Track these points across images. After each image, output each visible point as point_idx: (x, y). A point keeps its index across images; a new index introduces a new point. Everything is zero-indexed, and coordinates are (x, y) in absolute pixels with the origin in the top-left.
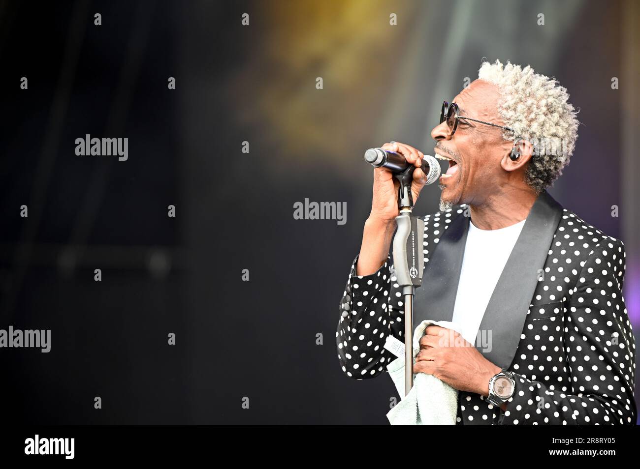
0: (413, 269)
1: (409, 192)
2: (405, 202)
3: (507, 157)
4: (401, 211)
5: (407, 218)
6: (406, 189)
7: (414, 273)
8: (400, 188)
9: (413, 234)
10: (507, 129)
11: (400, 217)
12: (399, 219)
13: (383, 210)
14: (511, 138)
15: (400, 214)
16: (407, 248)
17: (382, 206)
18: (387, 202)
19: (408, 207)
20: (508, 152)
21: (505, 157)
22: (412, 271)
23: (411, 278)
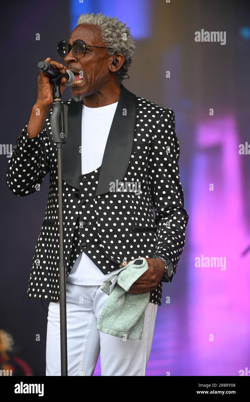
0: (62, 133)
1: (59, 89)
2: (57, 94)
3: (111, 65)
4: (55, 100)
5: (59, 104)
6: (57, 87)
7: (62, 135)
8: (54, 86)
9: (62, 113)
10: (110, 49)
11: (54, 103)
12: (54, 104)
13: (45, 100)
14: (113, 53)
15: (55, 102)
16: (59, 121)
17: (44, 97)
18: (47, 95)
19: (59, 98)
20: (112, 62)
21: (110, 65)
22: (62, 134)
23: (61, 138)
